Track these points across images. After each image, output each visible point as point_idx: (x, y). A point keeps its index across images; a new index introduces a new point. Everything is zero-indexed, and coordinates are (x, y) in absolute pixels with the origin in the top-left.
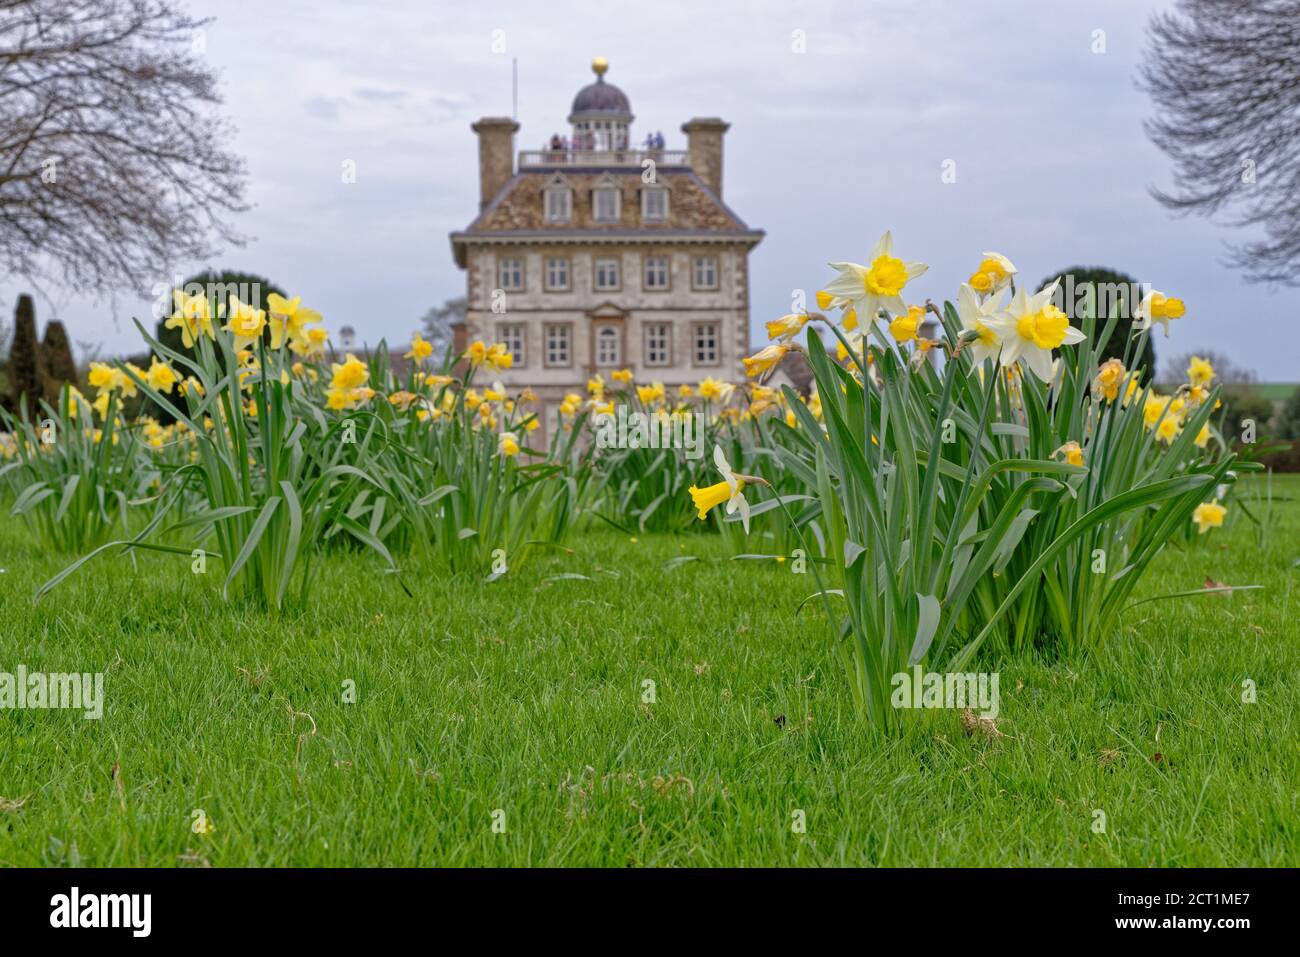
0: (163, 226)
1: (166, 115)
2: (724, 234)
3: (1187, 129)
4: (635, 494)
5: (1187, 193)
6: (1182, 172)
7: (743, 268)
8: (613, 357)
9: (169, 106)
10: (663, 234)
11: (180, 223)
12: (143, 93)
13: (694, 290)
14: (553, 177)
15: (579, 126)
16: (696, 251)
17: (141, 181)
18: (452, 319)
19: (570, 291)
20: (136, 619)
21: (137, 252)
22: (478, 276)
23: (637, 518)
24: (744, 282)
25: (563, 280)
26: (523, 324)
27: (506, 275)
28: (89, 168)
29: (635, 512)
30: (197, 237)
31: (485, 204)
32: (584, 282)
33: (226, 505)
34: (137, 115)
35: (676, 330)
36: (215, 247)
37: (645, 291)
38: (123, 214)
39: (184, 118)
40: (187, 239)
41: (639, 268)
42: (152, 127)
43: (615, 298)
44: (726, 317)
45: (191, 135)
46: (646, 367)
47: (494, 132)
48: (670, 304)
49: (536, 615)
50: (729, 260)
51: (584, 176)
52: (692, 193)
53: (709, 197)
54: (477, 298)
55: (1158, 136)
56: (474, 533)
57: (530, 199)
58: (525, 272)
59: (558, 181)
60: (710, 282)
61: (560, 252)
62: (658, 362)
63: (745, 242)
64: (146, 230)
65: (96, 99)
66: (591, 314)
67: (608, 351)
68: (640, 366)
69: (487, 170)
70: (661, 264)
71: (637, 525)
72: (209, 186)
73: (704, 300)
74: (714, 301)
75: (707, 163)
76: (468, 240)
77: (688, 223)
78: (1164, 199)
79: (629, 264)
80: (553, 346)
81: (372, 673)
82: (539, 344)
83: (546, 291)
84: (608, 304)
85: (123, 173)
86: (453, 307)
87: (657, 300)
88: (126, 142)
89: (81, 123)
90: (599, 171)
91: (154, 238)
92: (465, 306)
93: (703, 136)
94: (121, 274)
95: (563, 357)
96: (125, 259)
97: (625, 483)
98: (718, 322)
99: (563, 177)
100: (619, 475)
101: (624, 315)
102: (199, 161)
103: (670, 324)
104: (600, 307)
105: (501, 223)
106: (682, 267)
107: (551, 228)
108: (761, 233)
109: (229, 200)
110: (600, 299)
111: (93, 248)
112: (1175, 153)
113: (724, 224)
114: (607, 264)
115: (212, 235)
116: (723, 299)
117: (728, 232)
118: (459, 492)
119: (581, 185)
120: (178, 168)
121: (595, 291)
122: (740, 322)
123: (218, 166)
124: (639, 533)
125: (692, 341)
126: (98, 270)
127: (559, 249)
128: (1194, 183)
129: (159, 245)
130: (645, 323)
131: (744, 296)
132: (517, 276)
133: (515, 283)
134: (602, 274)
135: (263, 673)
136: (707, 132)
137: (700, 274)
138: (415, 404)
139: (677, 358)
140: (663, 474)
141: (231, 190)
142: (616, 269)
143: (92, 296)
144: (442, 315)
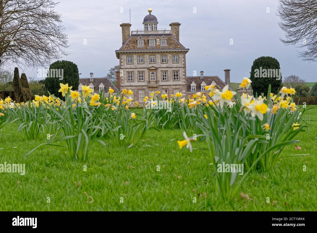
0: (48, 51)
1: (49, 25)
2: (180, 50)
3: (288, 25)
4: (161, 120)
5: (289, 39)
6: (287, 35)
7: (184, 58)
8: (154, 79)
9: (49, 23)
10: (165, 50)
11: (52, 50)
12: (43, 20)
13: (173, 63)
14: (140, 37)
15: (145, 25)
16: (173, 54)
17: (43, 41)
18: (116, 70)
19: (144, 64)
20: (49, 163)
21: (42, 57)
22: (122, 60)
23: (162, 126)
24: (185, 61)
25: (142, 61)
26: (133, 71)
27: (129, 60)
28: (31, 38)
29: (161, 124)
30: (56, 54)
31: (123, 44)
32: (147, 61)
33: (69, 135)
34: (42, 25)
35: (169, 72)
36: (61, 56)
37: (161, 63)
38: (39, 49)
39: (53, 26)
40: (54, 54)
41: (160, 58)
42: (45, 28)
43: (154, 65)
44: (180, 69)
45: (55, 30)
46: (162, 81)
47: (125, 26)
48: (167, 66)
49: (140, 159)
50: (181, 56)
51: (147, 36)
52: (172, 40)
53: (176, 41)
54: (122, 66)
55: (282, 26)
56: (125, 136)
57: (134, 42)
58: (133, 59)
59: (141, 38)
60: (177, 61)
61: (141, 54)
62: (165, 80)
63: (185, 51)
64: (44, 52)
65: (32, 22)
66: (149, 69)
67: (153, 78)
68: (160, 81)
69: (124, 36)
70: (165, 57)
71: (162, 127)
72: (59, 42)
73: (175, 65)
74: (178, 65)
75: (176, 33)
76: (119, 52)
77: (171, 47)
78: (283, 41)
79: (158, 57)
80: (140, 77)
81: (105, 181)
82: (137, 76)
83: (138, 64)
84: (153, 67)
85: (39, 39)
86: (116, 67)
87: (164, 65)
88: (40, 32)
89: (29, 27)
90: (150, 35)
91: (46, 54)
92: (119, 68)
93: (175, 27)
94: (39, 63)
95: (142, 79)
96: (40, 59)
97: (159, 117)
98: (179, 70)
99: (142, 37)
100: (157, 116)
101: (156, 69)
102: (57, 36)
103: (167, 71)
104: (151, 67)
105: (127, 48)
106: (170, 58)
107: (139, 49)
108: (189, 49)
109: (64, 45)
110: (151, 65)
111: (32, 56)
112: (286, 30)
113: (180, 47)
114: (152, 57)
115: (60, 53)
116: (179, 65)
117: (181, 49)
118: (122, 127)
119: (146, 39)
120: (52, 38)
121: (150, 64)
122: (184, 70)
123: (61, 37)
124: (162, 129)
125: (173, 75)
126: (33, 62)
127: (141, 53)
128: (290, 37)
129: (48, 56)
130: (161, 71)
131: (185, 64)
132: (131, 60)
133: (131, 62)
134: (151, 59)
135: (80, 182)
136: (175, 26)
137: (174, 59)
138: (111, 107)
139: (169, 79)
140: (168, 115)
141: (64, 42)
142: (155, 58)
143: (32, 68)
144: (114, 69)
